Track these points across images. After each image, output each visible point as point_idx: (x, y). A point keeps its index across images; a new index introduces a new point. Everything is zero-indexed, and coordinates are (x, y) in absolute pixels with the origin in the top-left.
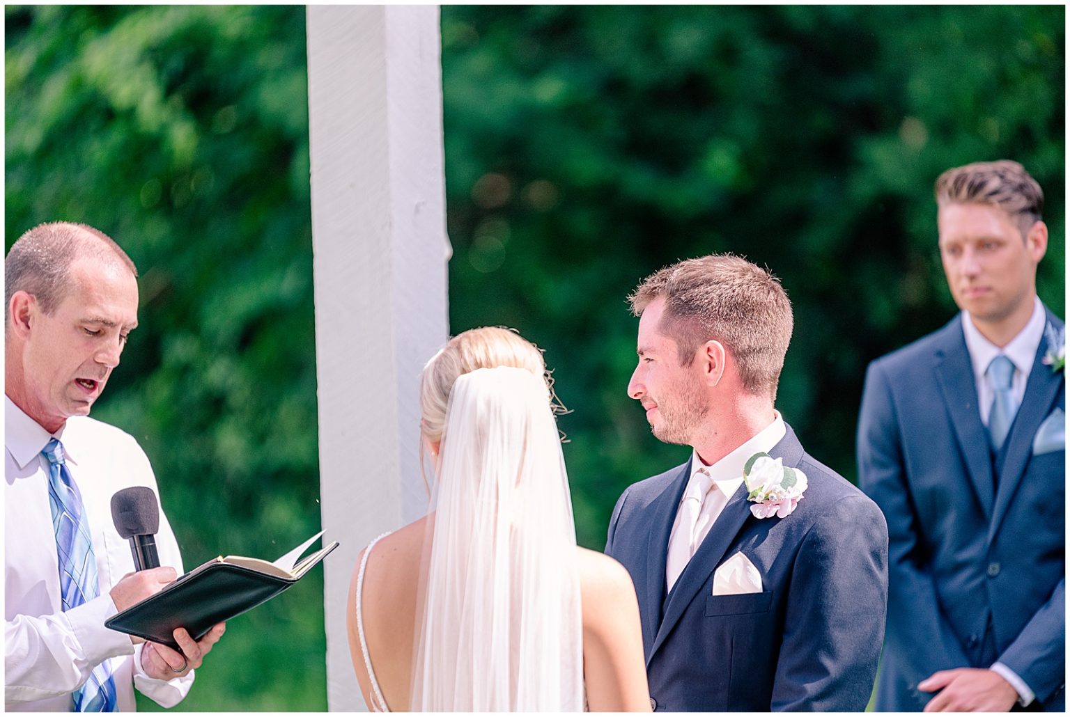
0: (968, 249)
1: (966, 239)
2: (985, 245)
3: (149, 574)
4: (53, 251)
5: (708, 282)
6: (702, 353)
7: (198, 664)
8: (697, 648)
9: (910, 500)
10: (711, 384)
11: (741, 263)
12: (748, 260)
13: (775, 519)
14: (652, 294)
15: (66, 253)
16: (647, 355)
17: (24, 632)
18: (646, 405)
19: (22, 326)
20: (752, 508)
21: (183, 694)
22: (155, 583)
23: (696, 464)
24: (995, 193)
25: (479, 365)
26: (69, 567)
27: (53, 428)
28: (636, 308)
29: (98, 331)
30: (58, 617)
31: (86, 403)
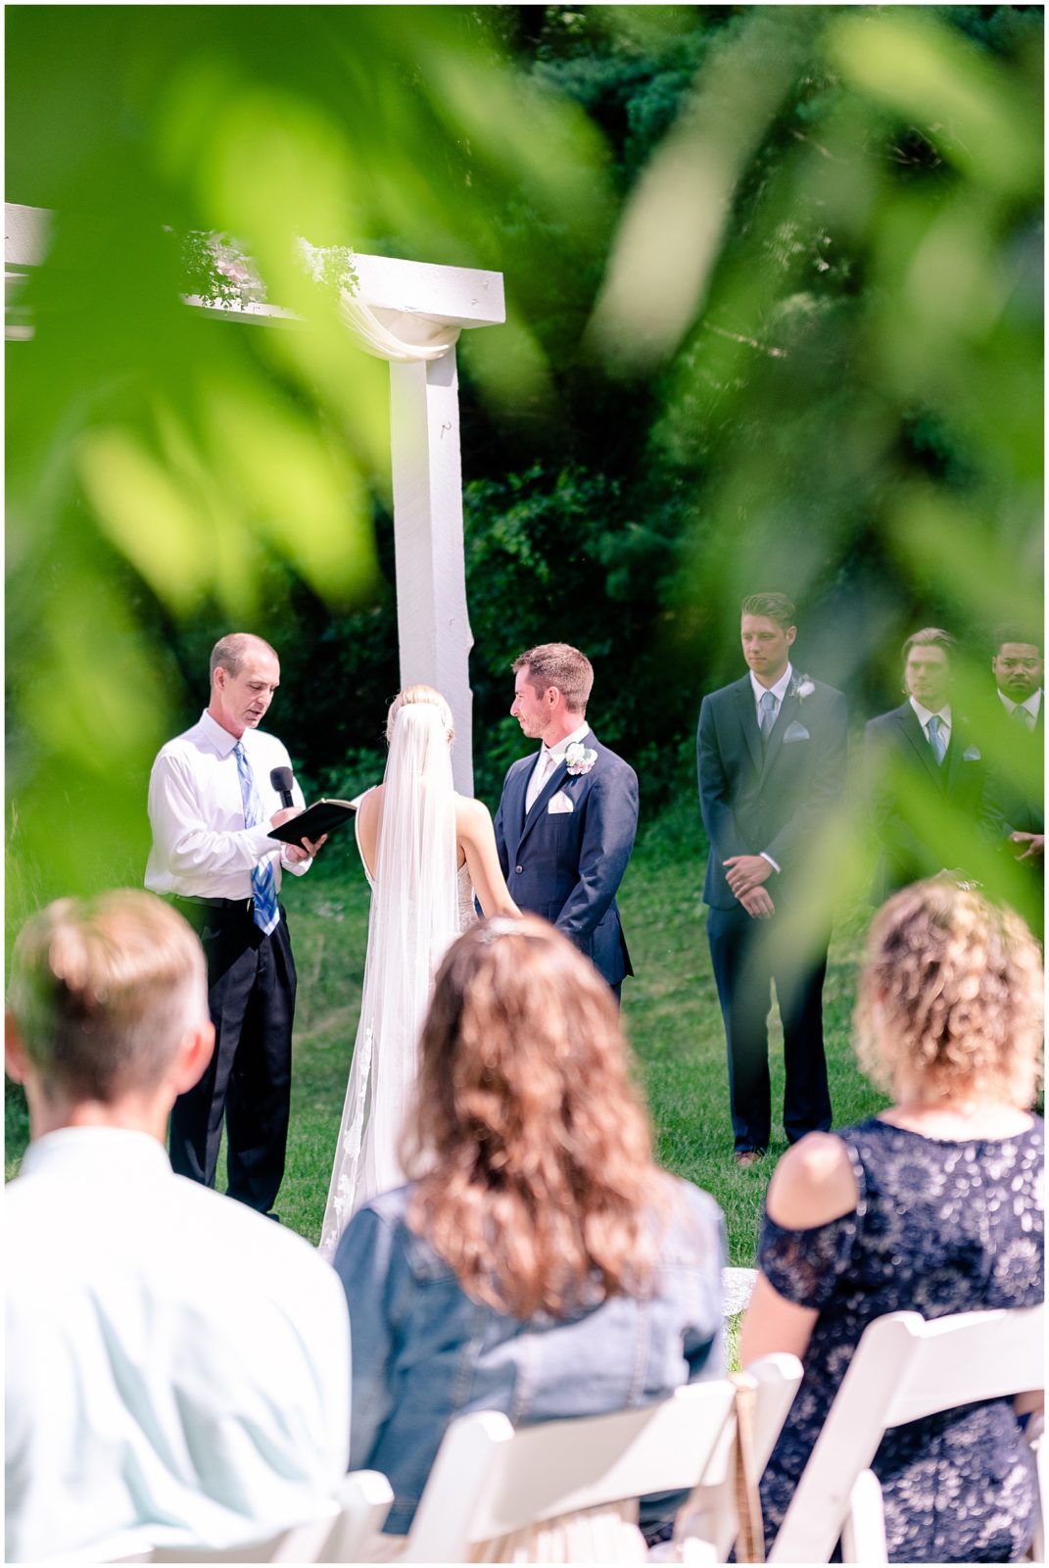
0: (755, 638)
1: (754, 632)
2: (763, 636)
3: (289, 810)
4: (235, 647)
5: (550, 657)
6: (547, 693)
7: (314, 855)
8: (541, 840)
9: (721, 766)
10: (552, 709)
11: (567, 647)
12: (571, 645)
13: (580, 775)
14: (522, 663)
15: (241, 648)
16: (520, 694)
17: (227, 840)
18: (520, 719)
19: (220, 685)
20: (568, 769)
21: (307, 869)
22: (292, 814)
23: (544, 748)
24: (771, 610)
25: (409, 702)
26: (248, 806)
27: (238, 737)
28: (514, 671)
29: (259, 687)
30: (244, 832)
31: (255, 720)
